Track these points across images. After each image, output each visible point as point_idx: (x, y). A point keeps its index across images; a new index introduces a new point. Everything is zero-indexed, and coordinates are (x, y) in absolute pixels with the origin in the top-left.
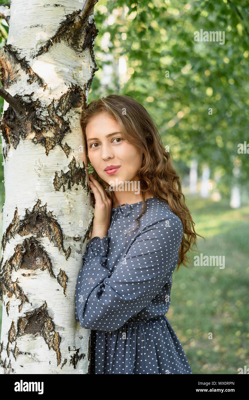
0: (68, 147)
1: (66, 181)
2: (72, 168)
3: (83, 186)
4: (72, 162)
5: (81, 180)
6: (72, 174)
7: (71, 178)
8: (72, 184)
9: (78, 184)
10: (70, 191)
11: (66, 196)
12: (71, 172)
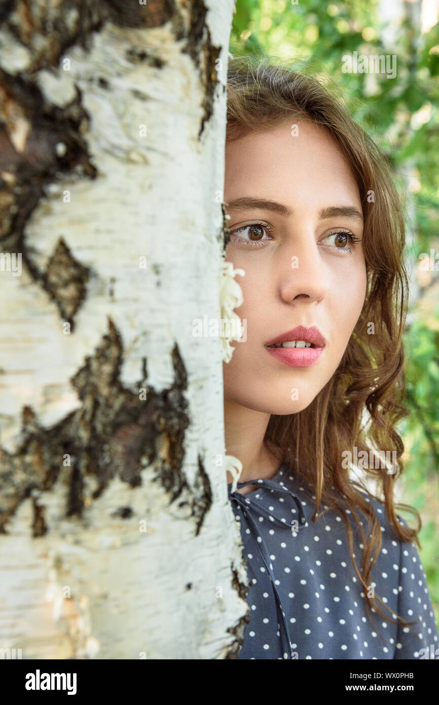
0: (76, 264)
1: (52, 474)
2: (95, 390)
3: (168, 489)
4: (101, 354)
5: (152, 458)
6: (93, 430)
7: (89, 450)
8: (91, 483)
9: (136, 482)
10: (79, 529)
11: (50, 562)
12: (94, 416)
